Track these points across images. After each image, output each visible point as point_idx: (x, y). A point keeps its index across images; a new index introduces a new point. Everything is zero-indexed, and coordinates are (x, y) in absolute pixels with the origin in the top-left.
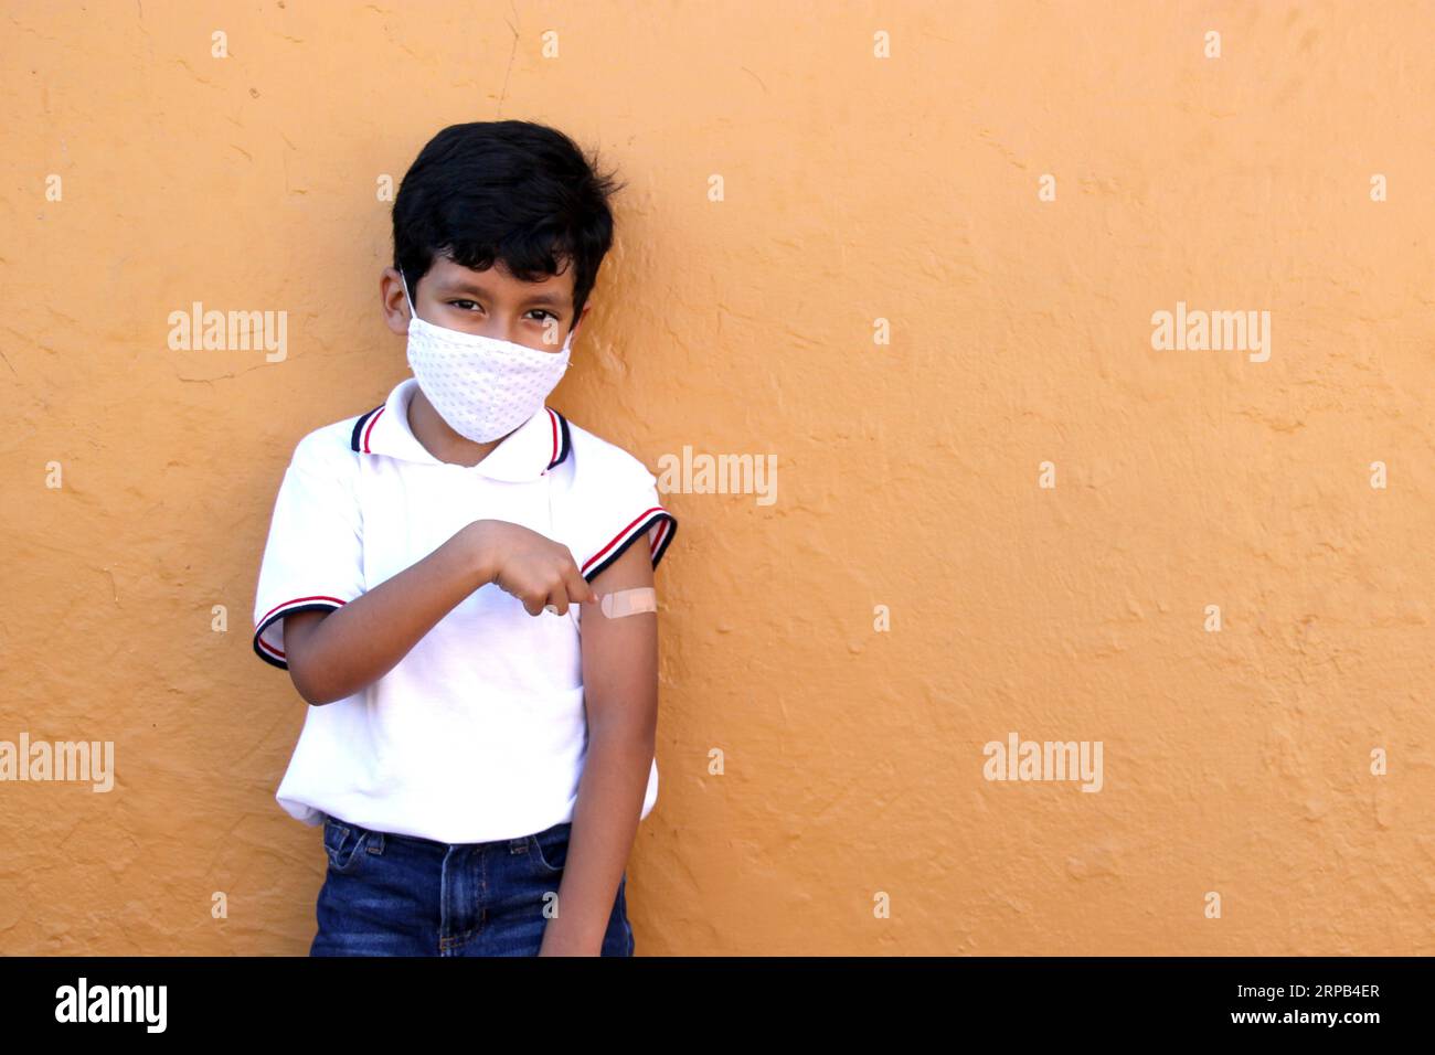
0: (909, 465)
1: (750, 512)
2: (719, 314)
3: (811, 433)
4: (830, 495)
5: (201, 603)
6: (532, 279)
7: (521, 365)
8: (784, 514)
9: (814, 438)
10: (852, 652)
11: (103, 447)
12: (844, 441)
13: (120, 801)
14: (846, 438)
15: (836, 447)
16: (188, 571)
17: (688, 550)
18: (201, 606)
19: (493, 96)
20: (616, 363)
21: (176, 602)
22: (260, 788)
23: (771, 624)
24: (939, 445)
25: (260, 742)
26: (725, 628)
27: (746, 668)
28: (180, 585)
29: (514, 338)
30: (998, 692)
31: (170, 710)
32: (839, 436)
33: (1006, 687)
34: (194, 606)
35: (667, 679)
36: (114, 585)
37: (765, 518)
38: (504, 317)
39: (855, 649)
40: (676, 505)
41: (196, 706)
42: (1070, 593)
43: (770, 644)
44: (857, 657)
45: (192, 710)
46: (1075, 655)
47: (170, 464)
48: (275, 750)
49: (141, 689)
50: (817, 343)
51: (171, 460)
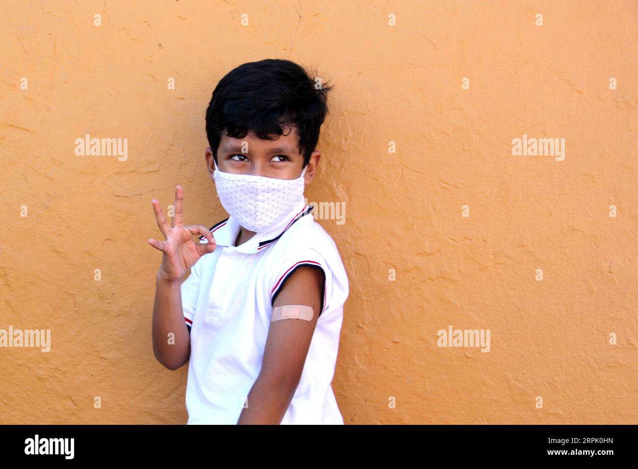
0: (505, 256)
1: (414, 278)
2: (402, 170)
3: (451, 236)
4: (459, 271)
5: (119, 313)
6: (270, 139)
7: (269, 188)
8: (432, 280)
9: (451, 239)
10: (467, 357)
11: (73, 229)
12: (469, 241)
13: (74, 414)
14: (470, 239)
15: (463, 245)
16: (113, 296)
17: (378, 297)
18: (118, 315)
19: (285, 49)
20: (344, 194)
21: (106, 312)
22: (145, 412)
23: (422, 339)
24: (523, 246)
25: (146, 387)
26: (397, 340)
27: (407, 362)
28: (109, 303)
29: (264, 174)
30: (550, 384)
31: (101, 368)
32: (465, 238)
33: (554, 381)
34: (115, 314)
35: (363, 366)
36: (75, 301)
37: (422, 282)
38: (258, 163)
39: (469, 355)
40: (373, 272)
41: (114, 366)
42: (595, 332)
43: (421, 350)
44: (469, 360)
45: (112, 369)
46: (596, 365)
47: (107, 239)
48: (154, 392)
49: (86, 356)
50: (456, 187)
51: (107, 238)
